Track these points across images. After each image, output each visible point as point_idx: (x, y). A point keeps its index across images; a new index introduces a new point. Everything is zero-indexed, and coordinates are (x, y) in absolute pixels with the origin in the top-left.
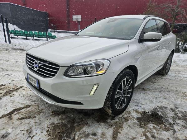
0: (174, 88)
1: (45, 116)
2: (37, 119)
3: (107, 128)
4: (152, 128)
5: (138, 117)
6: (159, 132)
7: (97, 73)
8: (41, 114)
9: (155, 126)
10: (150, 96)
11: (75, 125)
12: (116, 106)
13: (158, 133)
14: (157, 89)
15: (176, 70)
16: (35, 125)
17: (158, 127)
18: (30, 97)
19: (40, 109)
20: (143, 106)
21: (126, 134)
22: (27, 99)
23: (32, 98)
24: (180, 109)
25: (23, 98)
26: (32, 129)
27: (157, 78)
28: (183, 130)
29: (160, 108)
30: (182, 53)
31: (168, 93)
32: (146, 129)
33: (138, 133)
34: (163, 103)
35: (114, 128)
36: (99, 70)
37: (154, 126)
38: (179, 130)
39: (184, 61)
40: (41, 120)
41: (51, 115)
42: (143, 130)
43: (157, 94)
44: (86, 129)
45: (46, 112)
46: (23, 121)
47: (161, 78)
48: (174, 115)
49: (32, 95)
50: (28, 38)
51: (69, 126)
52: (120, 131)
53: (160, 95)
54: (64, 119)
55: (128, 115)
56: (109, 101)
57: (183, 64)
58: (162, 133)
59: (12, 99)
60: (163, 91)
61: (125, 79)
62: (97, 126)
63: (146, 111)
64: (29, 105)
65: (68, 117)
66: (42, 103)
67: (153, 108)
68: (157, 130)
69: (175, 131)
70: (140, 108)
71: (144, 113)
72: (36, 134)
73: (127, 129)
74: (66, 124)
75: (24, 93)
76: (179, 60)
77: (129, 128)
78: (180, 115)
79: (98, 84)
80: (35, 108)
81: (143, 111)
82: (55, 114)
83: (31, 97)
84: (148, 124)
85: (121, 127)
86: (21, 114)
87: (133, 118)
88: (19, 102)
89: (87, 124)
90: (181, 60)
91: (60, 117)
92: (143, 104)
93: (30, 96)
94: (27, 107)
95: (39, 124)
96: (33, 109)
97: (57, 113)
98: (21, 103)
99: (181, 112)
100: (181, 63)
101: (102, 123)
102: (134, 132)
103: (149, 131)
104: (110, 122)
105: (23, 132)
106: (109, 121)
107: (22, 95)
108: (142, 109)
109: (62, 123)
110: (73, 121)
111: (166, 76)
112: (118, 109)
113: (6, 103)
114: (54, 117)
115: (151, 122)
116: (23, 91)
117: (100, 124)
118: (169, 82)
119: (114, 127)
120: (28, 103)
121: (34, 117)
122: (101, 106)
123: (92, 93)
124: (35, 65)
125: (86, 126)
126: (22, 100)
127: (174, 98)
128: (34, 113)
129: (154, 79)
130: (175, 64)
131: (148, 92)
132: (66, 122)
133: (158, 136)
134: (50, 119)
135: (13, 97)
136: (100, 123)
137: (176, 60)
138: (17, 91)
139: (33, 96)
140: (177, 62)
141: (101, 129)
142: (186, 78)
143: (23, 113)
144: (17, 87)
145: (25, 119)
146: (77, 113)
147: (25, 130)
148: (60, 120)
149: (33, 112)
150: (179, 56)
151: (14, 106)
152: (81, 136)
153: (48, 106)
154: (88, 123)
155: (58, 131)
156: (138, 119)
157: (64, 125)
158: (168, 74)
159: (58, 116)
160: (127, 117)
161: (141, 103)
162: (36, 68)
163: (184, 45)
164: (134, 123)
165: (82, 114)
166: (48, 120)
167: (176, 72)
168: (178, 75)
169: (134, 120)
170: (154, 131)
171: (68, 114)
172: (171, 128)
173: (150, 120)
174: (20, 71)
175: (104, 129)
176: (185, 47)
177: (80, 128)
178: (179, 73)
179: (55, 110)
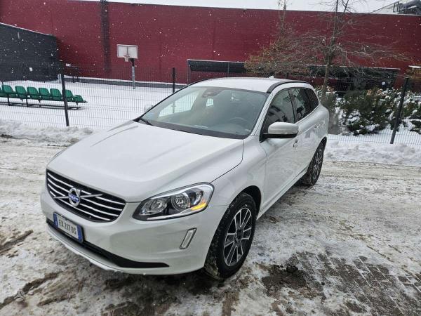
0: (327, 214)
1: (93, 293)
2: (78, 299)
3: (212, 303)
4: (288, 294)
5: (264, 276)
6: (299, 301)
7: (191, 210)
8: (84, 290)
9: (293, 291)
10: (284, 233)
11: (153, 304)
12: (226, 261)
13: (296, 304)
14: (298, 216)
15: (332, 172)
16: (78, 313)
17: (297, 293)
18: (53, 254)
19: (80, 279)
20: (272, 255)
21: (245, 310)
22: (47, 259)
23: (58, 257)
24: (334, 256)
25: (37, 258)
27: (297, 193)
28: (337, 294)
29: (301, 255)
30: (343, 135)
31: (315, 224)
32: (278, 298)
33: (264, 306)
34: (307, 246)
35: (223, 302)
36: (195, 204)
37: (290, 291)
38: (331, 295)
39: (347, 153)
40: (86, 300)
41: (105, 290)
42: (272, 300)
43: (297, 228)
44: (174, 310)
45: (93, 283)
46: (51, 306)
47: (304, 192)
48: (324, 268)
49: (56, 250)
50: (12, 100)
51: (143, 308)
52: (234, 307)
53: (301, 229)
54: (131, 295)
55: (247, 275)
56: (214, 256)
57: (344, 160)
58: (303, 302)
59: (15, 262)
60: (307, 220)
61: (240, 211)
62: (193, 302)
63: (279, 264)
64: (55, 272)
66: (82, 266)
67: (290, 256)
68: (295, 298)
69: (324, 298)
70: (267, 258)
71: (275, 267)
73: (246, 301)
74: (137, 303)
75: (38, 247)
76: (338, 152)
77: (249, 300)
78: (333, 266)
79: (195, 229)
80: (70, 279)
81: (272, 263)
83: (56, 255)
84: (280, 289)
85: (235, 299)
86: (43, 292)
87: (256, 279)
88: (31, 268)
89: (175, 300)
90: (341, 151)
91: (122, 291)
92: (273, 251)
93: (53, 252)
94: (52, 276)
95: (85, 310)
96: (65, 280)
97: (114, 283)
98: (37, 269)
99: (336, 261)
100: (342, 158)
101: (202, 296)
102: (258, 306)
103: (282, 302)
104: (216, 292)
106: (214, 289)
107: (35, 252)
108: (271, 260)
109: (129, 303)
110: (148, 298)
111: (314, 187)
112: (229, 265)
113: (4, 271)
114: (111, 291)
115: (285, 285)
116: (35, 241)
117: (198, 298)
118: (318, 201)
119: (224, 299)
120: (52, 268)
121: (71, 297)
122: (201, 265)
124: (71, 197)
125: (174, 304)
126: (38, 263)
127: (326, 233)
128: (69, 288)
129: (292, 196)
130: (330, 160)
131: (281, 224)
132: (135, 301)
133: (297, 309)
134: (104, 297)
136: (198, 295)
137: (332, 152)
138: (21, 243)
139: (58, 252)
140: (334, 156)
141: (201, 306)
142: (348, 191)
143: (47, 291)
144: (20, 235)
145: (55, 303)
146: (153, 279)
148: (125, 298)
149: (66, 287)
150: (338, 143)
151: (23, 278)
153: (96, 271)
154: (176, 298)
156: (264, 280)
157: (133, 307)
158: (317, 183)
159: (119, 291)
160: (246, 278)
161: (269, 249)
162: (75, 202)
163: (348, 118)
164: (258, 289)
165: (164, 282)
166: (100, 300)
167: (332, 178)
168: (334, 184)
169: (257, 283)
170: (291, 299)
171: (137, 285)
172: (317, 292)
173: (284, 281)
174: (15, 194)
175: (206, 305)
176: (350, 122)
177: (164, 309)
178: (337, 180)
179: (109, 278)
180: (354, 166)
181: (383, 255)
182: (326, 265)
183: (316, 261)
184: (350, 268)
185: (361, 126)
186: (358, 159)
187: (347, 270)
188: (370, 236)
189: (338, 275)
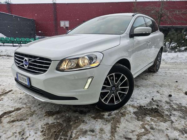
0: (166, 83)
1: (38, 117)
2: (29, 120)
3: (105, 123)
4: (150, 120)
5: (135, 111)
6: (157, 124)
7: (90, 66)
8: (34, 116)
9: (153, 118)
10: (144, 92)
11: (71, 123)
13: (156, 125)
14: (150, 85)
15: (166, 67)
16: (28, 127)
17: (155, 119)
18: (21, 100)
19: (32, 111)
20: (138, 101)
21: (125, 128)
22: (17, 102)
23: (23, 101)
24: (174, 102)
25: (12, 101)
26: (25, 131)
27: (148, 75)
28: (180, 120)
29: (155, 101)
30: (169, 52)
31: (160, 88)
32: (144, 122)
33: (136, 126)
34: (157, 97)
36: (92, 63)
37: (151, 119)
38: (176, 120)
39: (172, 59)
40: (34, 121)
41: (45, 116)
42: (141, 123)
43: (150, 89)
44: (83, 127)
45: (39, 113)
46: (14, 123)
47: (152, 75)
48: (169, 107)
49: (22, 98)
51: (65, 125)
52: (118, 126)
53: (153, 90)
54: (59, 119)
55: (124, 110)
57: (171, 62)
58: (160, 124)
60: (156, 86)
62: (94, 123)
63: (142, 105)
66: (34, 105)
67: (149, 102)
68: (155, 122)
69: (172, 122)
70: (135, 103)
71: (141, 107)
72: (30, 135)
73: (125, 123)
74: (62, 123)
75: (14, 96)
76: (167, 58)
77: (127, 122)
79: (92, 77)
80: (27, 111)
81: (139, 105)
82: (48, 114)
84: (145, 117)
85: (119, 122)
86: (12, 116)
87: (130, 112)
88: (8, 106)
89: (83, 121)
90: (169, 58)
91: (54, 117)
92: (138, 99)
93: (21, 99)
94: (18, 109)
95: (33, 125)
96: (24, 112)
98: (11, 106)
99: (176, 104)
100: (169, 61)
101: (99, 120)
102: (132, 125)
103: (147, 124)
104: (107, 118)
105: (15, 134)
107: (12, 99)
108: (138, 104)
109: (57, 122)
110: (68, 120)
111: (157, 73)
114: (48, 117)
115: (148, 115)
116: (13, 94)
117: (97, 121)
118: (160, 78)
119: (112, 122)
120: (19, 106)
121: (26, 119)
123: (86, 87)
125: (82, 124)
126: (12, 103)
128: (26, 115)
129: (146, 77)
130: (163, 62)
131: (142, 88)
132: (61, 121)
133: (157, 128)
134: (44, 119)
135: (1, 101)
137: (164, 58)
138: (5, 95)
139: (24, 99)
140: (166, 60)
141: (99, 125)
142: (176, 74)
143: (14, 116)
144: (6, 92)
145: (17, 122)
147: (17, 132)
148: (55, 120)
149: (24, 114)
151: (3, 110)
152: (78, 133)
153: (41, 107)
154: (84, 121)
155: (53, 130)
156: (134, 113)
157: (60, 124)
158: (159, 71)
159: (52, 117)
160: (124, 112)
161: (136, 99)
162: (26, 65)
163: (171, 44)
164: (131, 117)
165: (78, 113)
166: (42, 121)
167: (166, 69)
168: (168, 72)
169: (131, 114)
170: (152, 123)
171: (63, 114)
172: (168, 119)
173: (147, 114)
174: (8, 76)
175: (102, 124)
176: (172, 46)
177: (77, 125)
178: (168, 70)
179: (48, 110)
180: (177, 64)
182: (171, 106)
183: (164, 104)
184: (185, 107)
185: (178, 48)
186: (178, 61)
187: (183, 108)
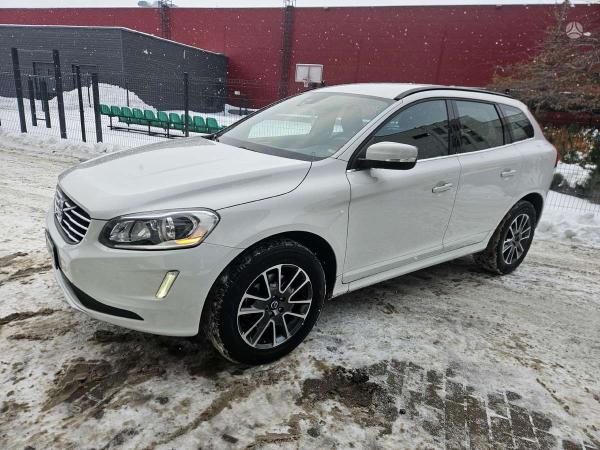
0: (497, 319)
1: (74, 340)
2: (52, 342)
3: (207, 390)
4: (329, 410)
5: (312, 377)
6: (340, 425)
8: (67, 335)
9: (341, 408)
10: (393, 330)
11: (132, 371)
12: (244, 338)
13: (332, 426)
16: (40, 357)
17: (345, 410)
19: (73, 322)
20: (348, 353)
21: (246, 412)
24: (457, 379)
26: (29, 363)
28: (416, 433)
29: (396, 363)
31: (460, 329)
32: (309, 411)
33: (278, 415)
34: (418, 355)
35: (223, 394)
37: (336, 407)
38: (402, 431)
41: (89, 340)
42: (298, 411)
43: (421, 327)
44: (152, 386)
45: (83, 331)
46: (20, 342)
47: (479, 282)
48: (423, 391)
51: (116, 372)
52: (233, 404)
53: (428, 330)
54: (113, 354)
55: (287, 369)
57: (595, 246)
59: (23, 290)
61: (278, 267)
62: (183, 382)
64: (54, 309)
65: (127, 349)
67: (377, 362)
68: (338, 418)
69: (389, 431)
70: (336, 356)
71: (339, 370)
72: (30, 375)
73: (257, 401)
74: (112, 365)
77: (263, 401)
78: (442, 393)
79: (175, 271)
80: (62, 319)
81: (338, 364)
82: (98, 337)
84: (324, 400)
85: (243, 394)
86: (24, 326)
87: (296, 377)
88: (34, 299)
89: (161, 374)
90: (597, 230)
91: (108, 347)
92: (353, 348)
94: (47, 312)
95: (50, 357)
96: (56, 320)
97: (103, 337)
98: (38, 302)
99: (456, 387)
100: (592, 242)
101: (200, 378)
102: (270, 412)
103: (311, 417)
104: (223, 379)
105: (5, 366)
106: (223, 374)
108: (340, 359)
109: (103, 361)
110: (131, 362)
111: (503, 278)
112: (252, 346)
113: (5, 296)
114: (94, 344)
115: (336, 397)
117: (194, 379)
118: (495, 297)
119: (226, 391)
120: (54, 303)
121: (47, 339)
123: (162, 293)
126: (44, 295)
127: (468, 345)
128: (53, 329)
132: (114, 361)
133: (328, 434)
134: (83, 348)
135: (27, 286)
136: (195, 377)
138: (44, 272)
140: (578, 237)
141: (189, 390)
142: (569, 293)
143: (29, 326)
145: (26, 340)
147: (13, 362)
148: (104, 355)
149: (52, 327)
151: (17, 307)
152: (128, 397)
155: (79, 377)
156: (308, 383)
157: (106, 367)
159: (103, 345)
160: (282, 372)
161: (349, 345)
164: (288, 391)
166: (76, 349)
167: (551, 269)
168: (549, 279)
169: (293, 383)
170: (329, 419)
171: (131, 344)
172: (383, 420)
173: (339, 392)
175: (197, 391)
181: (559, 401)
183: (418, 377)
184: (475, 403)
187: (465, 404)
188: (556, 366)
189: (441, 406)
